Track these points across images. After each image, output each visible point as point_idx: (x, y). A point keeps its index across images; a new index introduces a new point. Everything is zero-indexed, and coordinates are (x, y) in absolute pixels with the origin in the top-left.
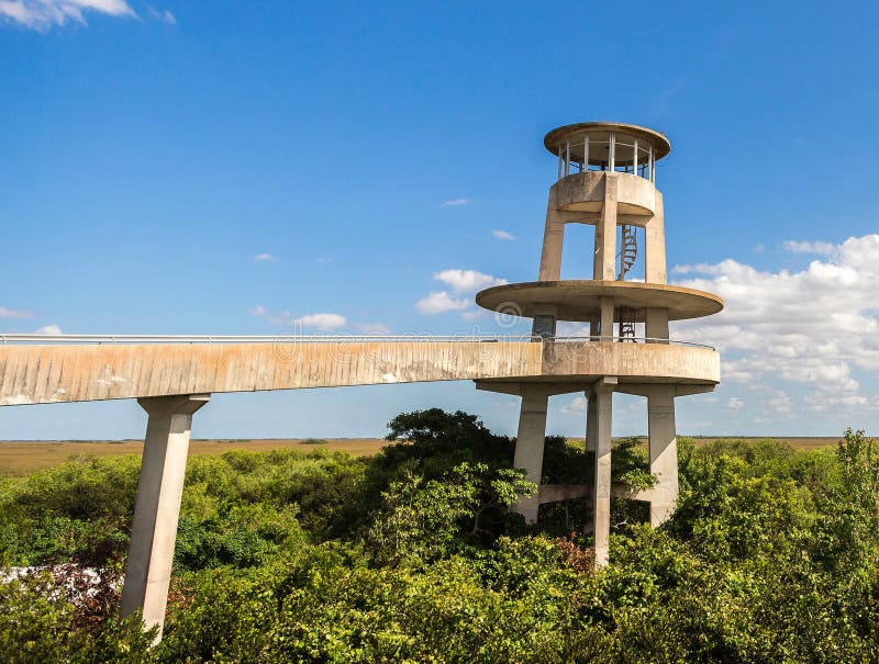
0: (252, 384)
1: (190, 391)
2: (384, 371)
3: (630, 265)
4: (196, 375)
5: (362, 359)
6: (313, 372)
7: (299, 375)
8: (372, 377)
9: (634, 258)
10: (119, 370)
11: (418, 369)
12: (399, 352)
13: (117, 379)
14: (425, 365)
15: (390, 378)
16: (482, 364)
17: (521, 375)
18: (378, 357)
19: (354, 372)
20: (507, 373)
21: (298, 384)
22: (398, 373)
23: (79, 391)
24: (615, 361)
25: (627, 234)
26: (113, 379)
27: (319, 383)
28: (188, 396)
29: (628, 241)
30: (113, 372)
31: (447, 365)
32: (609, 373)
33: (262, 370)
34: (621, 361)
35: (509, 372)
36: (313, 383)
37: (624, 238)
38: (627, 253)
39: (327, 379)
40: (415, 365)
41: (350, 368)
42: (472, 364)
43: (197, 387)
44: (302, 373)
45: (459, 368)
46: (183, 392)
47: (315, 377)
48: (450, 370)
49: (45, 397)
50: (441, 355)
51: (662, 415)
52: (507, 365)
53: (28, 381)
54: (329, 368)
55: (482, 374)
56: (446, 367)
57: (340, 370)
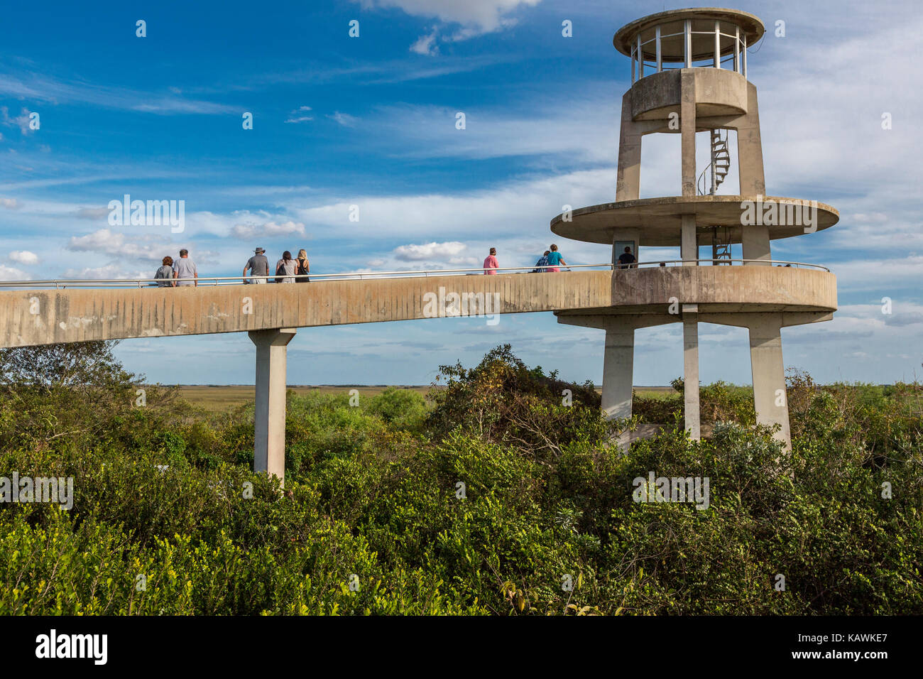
0: (329, 319)
1: (279, 326)
3: (723, 175)
4: (282, 312)
6: (381, 306)
7: (368, 310)
9: (727, 167)
10: (223, 307)
13: (222, 314)
16: (547, 296)
17: (591, 305)
20: (575, 304)
21: (369, 317)
23: (196, 325)
24: (694, 286)
25: (717, 140)
26: (219, 315)
28: (278, 329)
29: (719, 148)
30: (219, 310)
31: (510, 296)
32: (688, 300)
33: (336, 305)
34: (700, 287)
35: (577, 303)
36: (381, 317)
37: (713, 146)
38: (719, 163)
39: (394, 313)
41: (414, 302)
42: (536, 296)
43: (284, 322)
44: (371, 308)
45: (523, 300)
46: (274, 326)
47: (383, 312)
48: (513, 303)
49: (173, 331)
50: (502, 287)
51: (766, 349)
52: (574, 296)
53: (159, 317)
54: (394, 302)
55: (548, 306)
56: (508, 298)
57: (405, 303)
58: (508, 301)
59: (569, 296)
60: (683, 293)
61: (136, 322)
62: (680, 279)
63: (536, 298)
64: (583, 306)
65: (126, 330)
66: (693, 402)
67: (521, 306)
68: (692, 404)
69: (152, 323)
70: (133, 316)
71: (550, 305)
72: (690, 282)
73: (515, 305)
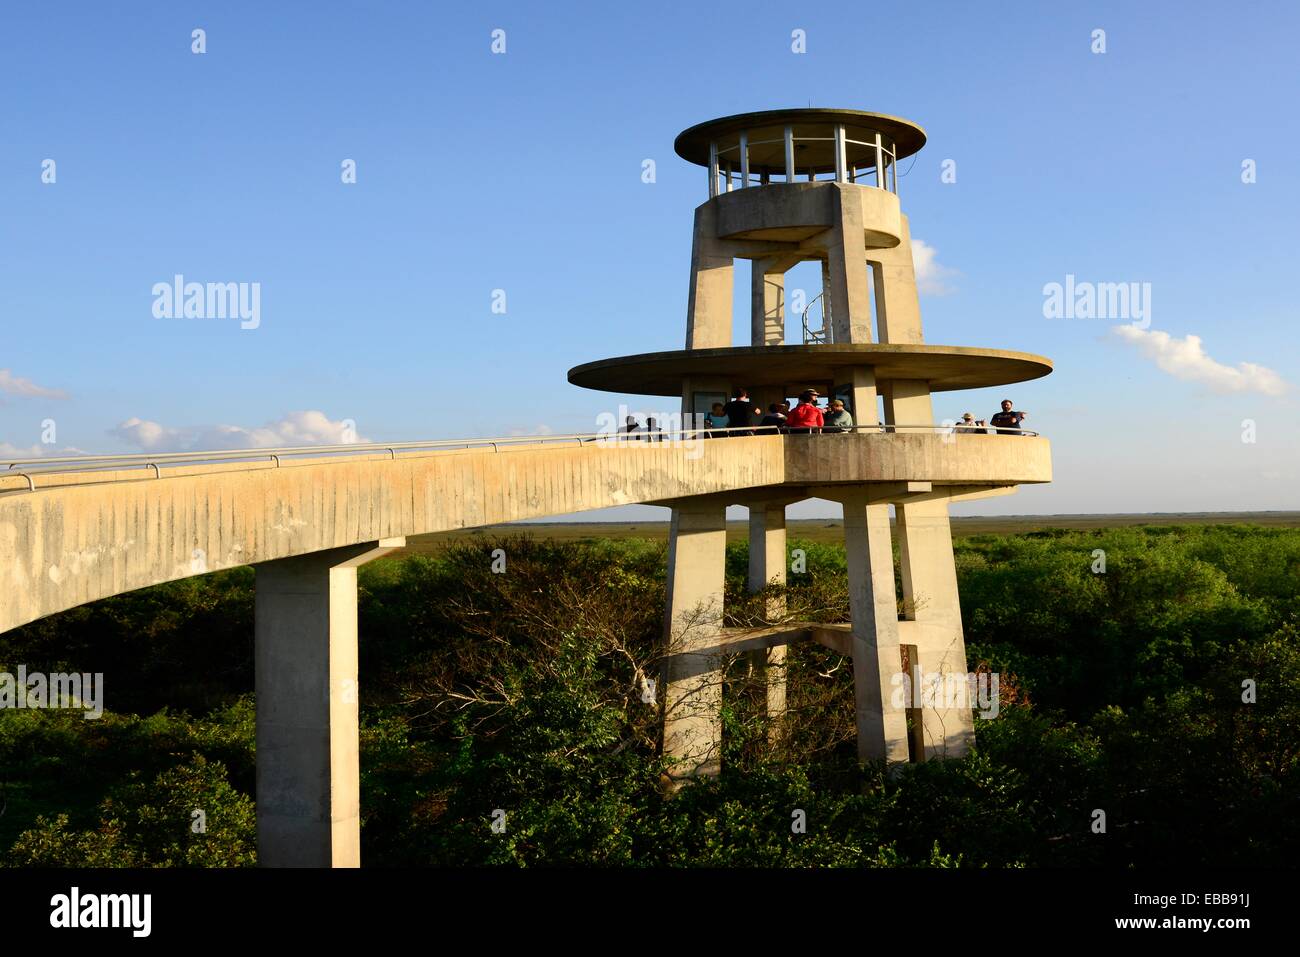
0: (459, 519)
1: (384, 534)
2: (612, 487)
4: (389, 511)
5: (585, 468)
6: (531, 495)
7: (514, 501)
8: (600, 498)
10: (296, 506)
11: (651, 481)
12: (627, 460)
13: (297, 522)
14: (658, 473)
15: (620, 497)
16: (721, 469)
18: (603, 464)
19: (577, 492)
21: (516, 514)
22: (629, 488)
23: (256, 548)
24: (928, 459)
26: (292, 523)
27: (540, 510)
30: (291, 512)
31: (683, 472)
32: (920, 477)
33: (468, 496)
34: (937, 460)
35: (750, 480)
39: (549, 503)
40: (648, 477)
41: (573, 487)
42: (710, 471)
43: (392, 529)
44: (517, 499)
45: (697, 477)
47: (534, 502)
48: (686, 481)
49: (222, 562)
50: (675, 460)
52: (749, 470)
54: (548, 487)
56: (682, 475)
57: (561, 488)
58: (681, 480)
59: (743, 470)
60: (912, 467)
61: (164, 550)
62: (906, 452)
63: (710, 474)
64: (756, 484)
65: (149, 570)
67: (695, 488)
69: (190, 551)
70: (159, 539)
71: (724, 485)
72: (921, 455)
73: (688, 486)
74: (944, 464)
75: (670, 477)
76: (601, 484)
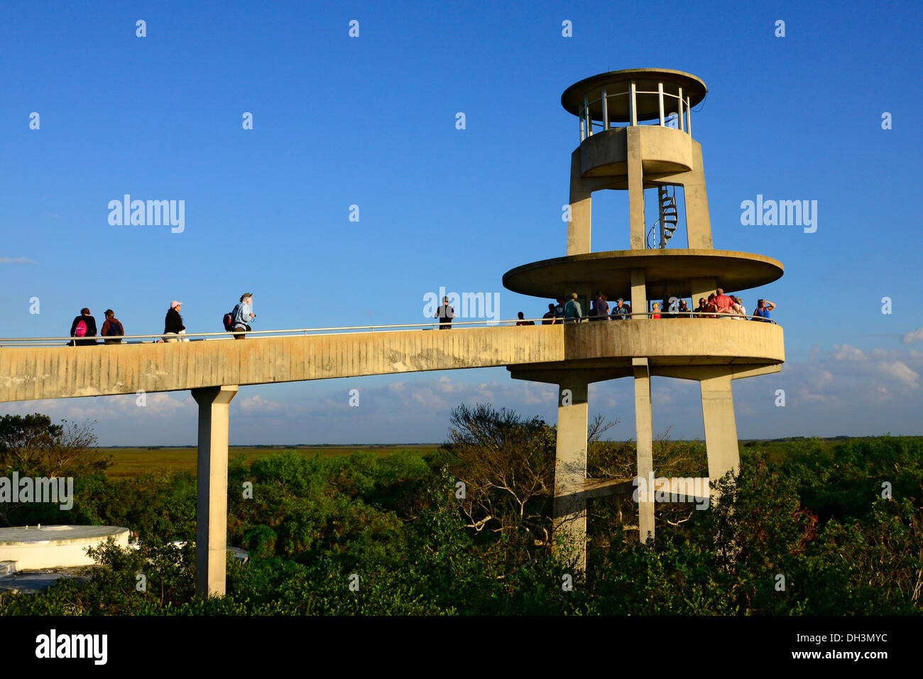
0: (272, 376)
1: (220, 383)
2: (393, 360)
4: (223, 370)
5: (371, 348)
6: (326, 362)
7: (312, 367)
8: (382, 367)
9: (675, 223)
10: (161, 365)
11: (428, 358)
12: (407, 342)
13: (161, 373)
14: (435, 352)
15: (399, 367)
16: (497, 350)
17: (542, 360)
18: (387, 346)
19: (363, 362)
20: (525, 358)
21: (313, 375)
22: (408, 361)
23: (133, 384)
24: (643, 339)
25: (664, 196)
26: (157, 373)
27: (332, 373)
28: (219, 388)
29: (666, 203)
30: (157, 367)
31: (458, 352)
32: (637, 354)
33: (279, 362)
34: (649, 341)
35: (527, 358)
36: (326, 374)
37: (661, 201)
38: (666, 218)
39: (339, 368)
40: (425, 353)
41: (360, 358)
42: (485, 350)
43: (225, 379)
44: (315, 365)
45: (472, 355)
46: (214, 384)
47: (328, 368)
48: (462, 358)
49: (108, 389)
50: (451, 342)
51: (717, 401)
52: (524, 351)
53: (94, 376)
54: (339, 358)
55: (497, 361)
56: (457, 354)
57: (350, 360)
58: (456, 356)
59: (519, 350)
60: (633, 347)
61: (70, 380)
62: (629, 333)
63: (485, 353)
64: (533, 361)
65: (59, 389)
66: (645, 456)
67: (470, 361)
68: (644, 458)
69: (87, 382)
70: (67, 375)
71: (500, 359)
72: (639, 335)
73: (463, 360)
74: (654, 343)
75: (446, 353)
76: (384, 358)
